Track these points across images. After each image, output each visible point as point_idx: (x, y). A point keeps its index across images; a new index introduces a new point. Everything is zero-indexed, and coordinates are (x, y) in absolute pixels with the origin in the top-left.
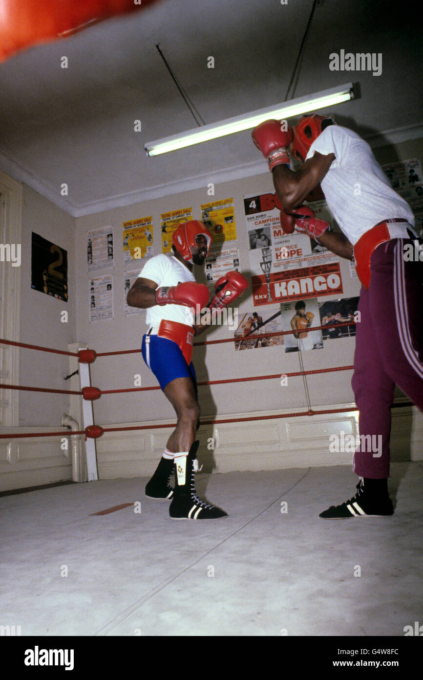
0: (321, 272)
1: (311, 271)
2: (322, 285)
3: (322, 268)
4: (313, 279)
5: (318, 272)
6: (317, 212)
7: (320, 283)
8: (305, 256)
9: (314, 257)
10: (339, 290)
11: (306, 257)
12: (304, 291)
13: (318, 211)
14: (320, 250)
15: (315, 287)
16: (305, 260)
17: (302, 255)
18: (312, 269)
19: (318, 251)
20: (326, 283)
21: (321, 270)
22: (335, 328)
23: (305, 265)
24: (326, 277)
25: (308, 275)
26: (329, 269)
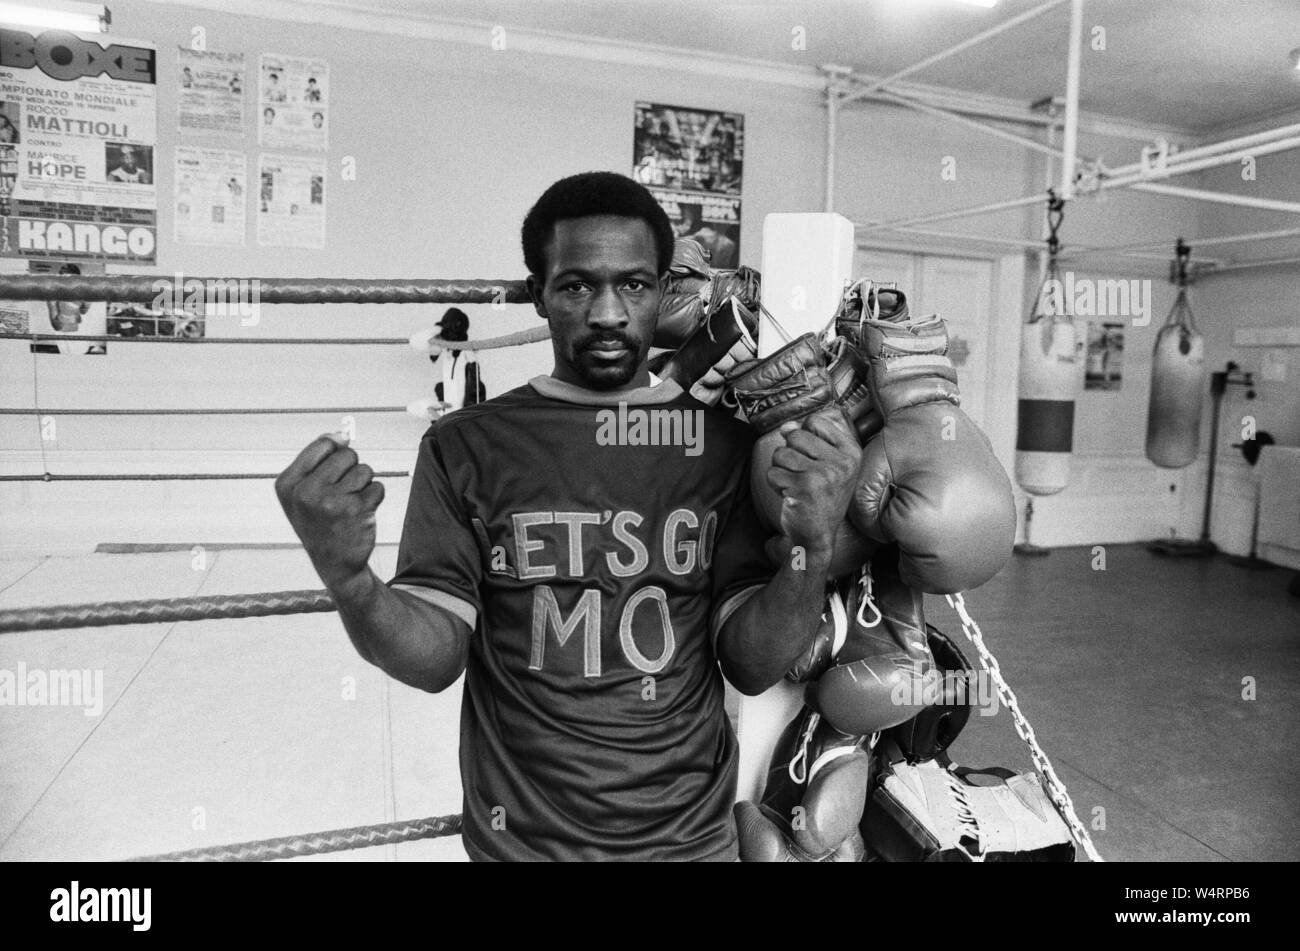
0: (118, 219)
1: (99, 213)
2: (118, 243)
3: (121, 212)
4: (102, 229)
5: (113, 217)
6: (126, 104)
7: (115, 240)
8: (91, 182)
9: (109, 189)
10: (150, 259)
11: (94, 185)
12: (81, 248)
13: (128, 102)
14: (122, 178)
15: (104, 245)
16: (90, 189)
17: (83, 178)
18: (101, 210)
19: (118, 179)
20: (127, 241)
21: (119, 215)
22: (133, 323)
23: (88, 199)
24: (128, 231)
25: (91, 219)
26: (136, 216)
